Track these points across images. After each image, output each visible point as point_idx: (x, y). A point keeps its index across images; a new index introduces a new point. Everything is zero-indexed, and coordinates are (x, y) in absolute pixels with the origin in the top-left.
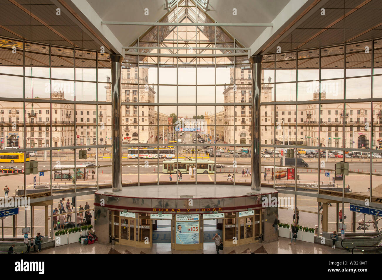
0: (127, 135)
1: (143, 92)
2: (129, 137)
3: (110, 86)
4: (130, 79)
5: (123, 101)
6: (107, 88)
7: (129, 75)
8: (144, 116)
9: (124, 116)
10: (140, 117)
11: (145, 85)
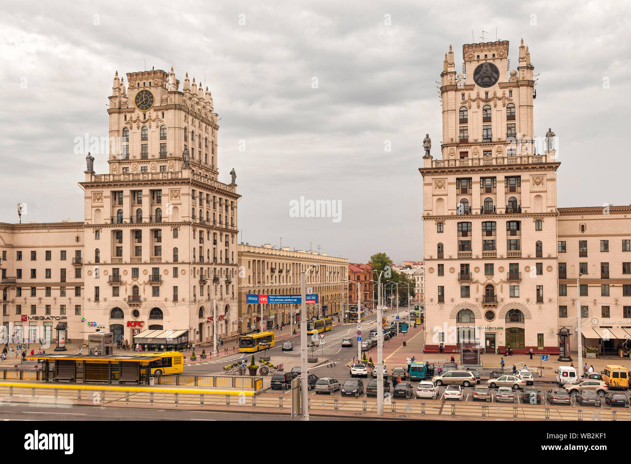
0: (136, 314)
1: (176, 194)
2: (139, 320)
3: (93, 180)
4: (147, 159)
5: (124, 220)
6: (86, 185)
7: (144, 147)
8: (177, 261)
9: (129, 261)
10: (167, 263)
11: (180, 174)
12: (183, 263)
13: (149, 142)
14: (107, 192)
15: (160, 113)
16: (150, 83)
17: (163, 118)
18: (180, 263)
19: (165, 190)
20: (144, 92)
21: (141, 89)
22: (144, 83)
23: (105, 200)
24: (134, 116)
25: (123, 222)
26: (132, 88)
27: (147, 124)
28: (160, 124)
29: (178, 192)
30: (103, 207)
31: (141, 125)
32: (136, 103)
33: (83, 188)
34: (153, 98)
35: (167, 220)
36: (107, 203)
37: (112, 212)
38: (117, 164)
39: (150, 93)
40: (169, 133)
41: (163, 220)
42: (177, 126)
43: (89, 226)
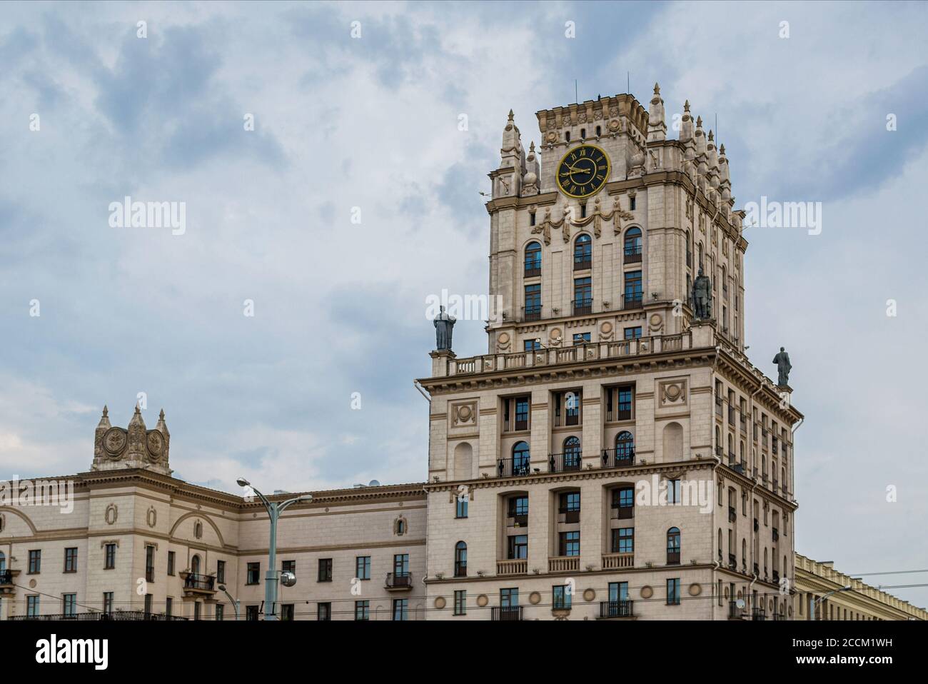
1: (673, 391)
3: (453, 372)
4: (590, 314)
5: (532, 467)
6: (434, 386)
7: (582, 286)
8: (679, 562)
9: (544, 569)
10: (650, 568)
11: (686, 339)
12: (694, 566)
13: (595, 273)
14: (488, 398)
15: (624, 200)
16: (599, 128)
17: (633, 208)
18: (686, 568)
19: (646, 382)
20: (583, 153)
21: (574, 147)
22: (583, 131)
23: (482, 419)
24: (555, 212)
25: (532, 471)
26: (549, 145)
27: (590, 229)
28: (624, 224)
29: (679, 385)
30: (477, 436)
31: (574, 231)
32: (562, 179)
33: (427, 393)
34: (606, 164)
35: (649, 459)
36: (489, 426)
37: (501, 448)
38: (511, 332)
39: (599, 153)
40: (651, 246)
41: (638, 459)
42: (671, 224)
43: (438, 486)
